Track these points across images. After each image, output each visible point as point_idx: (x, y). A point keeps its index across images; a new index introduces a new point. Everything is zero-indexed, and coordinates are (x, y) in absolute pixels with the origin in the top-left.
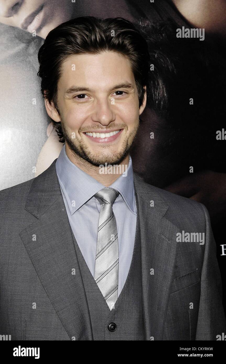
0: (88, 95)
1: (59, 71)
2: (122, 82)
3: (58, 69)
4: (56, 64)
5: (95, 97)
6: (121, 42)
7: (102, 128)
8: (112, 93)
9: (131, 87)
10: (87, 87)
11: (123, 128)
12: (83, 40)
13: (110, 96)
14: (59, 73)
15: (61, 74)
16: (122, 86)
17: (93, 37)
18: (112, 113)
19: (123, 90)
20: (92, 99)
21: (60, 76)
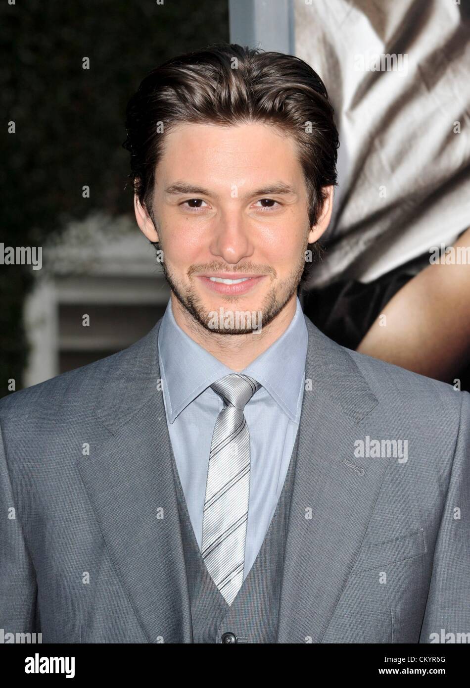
0: (206, 201)
1: (159, 149)
2: (271, 184)
3: (157, 145)
4: (153, 135)
5: (219, 206)
6: (277, 105)
7: (227, 269)
8: (252, 203)
9: (290, 191)
10: (204, 186)
11: (266, 274)
12: (205, 99)
13: (249, 206)
14: (159, 152)
15: (162, 155)
16: (272, 191)
17: (224, 94)
18: (248, 242)
19: (274, 198)
20: (214, 210)
21: (159, 159)
